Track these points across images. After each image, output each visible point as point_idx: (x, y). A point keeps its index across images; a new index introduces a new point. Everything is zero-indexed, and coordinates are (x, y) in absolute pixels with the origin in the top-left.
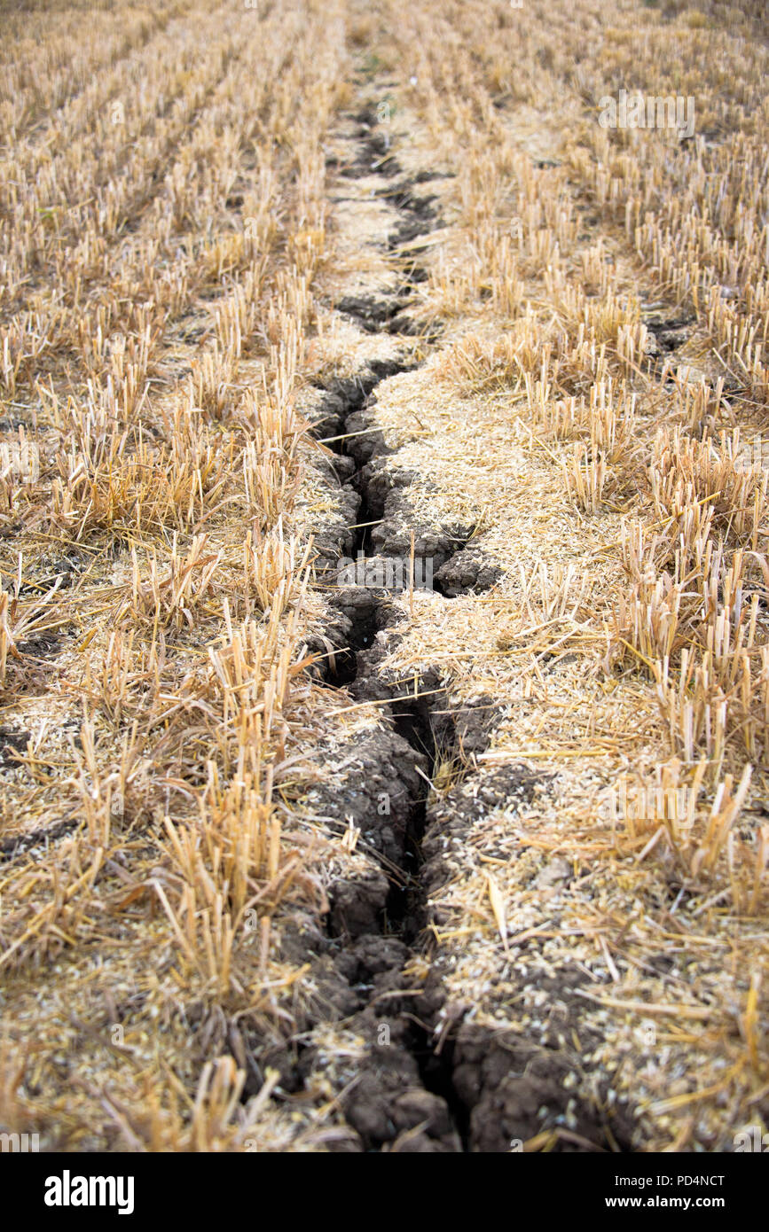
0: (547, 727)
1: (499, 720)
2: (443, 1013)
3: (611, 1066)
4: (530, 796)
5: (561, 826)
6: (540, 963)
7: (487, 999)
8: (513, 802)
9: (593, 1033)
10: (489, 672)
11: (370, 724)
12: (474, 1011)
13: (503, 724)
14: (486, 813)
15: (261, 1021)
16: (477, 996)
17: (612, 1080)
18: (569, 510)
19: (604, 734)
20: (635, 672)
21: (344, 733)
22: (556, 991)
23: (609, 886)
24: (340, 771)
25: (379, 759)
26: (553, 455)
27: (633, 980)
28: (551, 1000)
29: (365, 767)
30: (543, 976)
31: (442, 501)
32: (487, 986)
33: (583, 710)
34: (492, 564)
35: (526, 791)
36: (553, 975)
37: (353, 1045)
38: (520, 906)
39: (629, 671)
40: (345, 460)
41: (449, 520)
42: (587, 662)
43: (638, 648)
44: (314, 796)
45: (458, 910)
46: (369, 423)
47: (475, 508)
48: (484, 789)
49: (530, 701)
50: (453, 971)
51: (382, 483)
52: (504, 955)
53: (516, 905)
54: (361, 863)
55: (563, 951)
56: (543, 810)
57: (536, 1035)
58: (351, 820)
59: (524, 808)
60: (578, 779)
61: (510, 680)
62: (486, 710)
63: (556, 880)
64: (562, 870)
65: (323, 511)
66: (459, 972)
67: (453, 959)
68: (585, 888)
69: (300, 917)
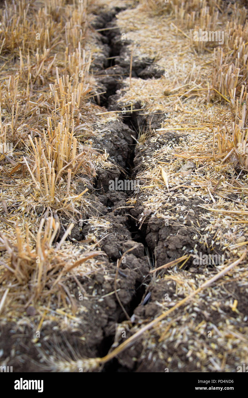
0: (184, 120)
1: (165, 118)
2: (142, 214)
3: (213, 232)
4: (178, 141)
5: (190, 151)
6: (183, 196)
7: (161, 209)
8: (170, 143)
9: (205, 221)
10: (160, 103)
11: (114, 119)
12: (155, 213)
13: (166, 120)
14: (160, 147)
15: (67, 214)
16: (157, 208)
17: (213, 237)
18: (192, 52)
19: (207, 122)
20: (219, 102)
21: (103, 121)
22: (189, 205)
23: (211, 170)
24: (102, 133)
25: (117, 130)
26: (185, 34)
27: (221, 202)
28: (187, 209)
29: (111, 132)
30: (184, 200)
31: (142, 50)
32: (161, 204)
33: (199, 114)
34: (161, 69)
35: (176, 140)
36: (188, 200)
37: (105, 224)
38: (174, 177)
39: (217, 101)
40: (105, 38)
41: (145, 56)
42: (200, 98)
43: (221, 93)
44: (91, 140)
45: (149, 179)
46: (114, 25)
47: (155, 53)
48: (159, 139)
49: (177, 112)
50: (147, 200)
51: (119, 44)
52: (168, 194)
53: (172, 178)
54: (109, 164)
55: (192, 192)
56: (183, 146)
57: (181, 221)
58: (105, 150)
59: (175, 146)
60: (197, 136)
61: (169, 105)
62: (159, 115)
63: (189, 169)
64: (191, 166)
65: (96, 52)
66: (149, 200)
67: (146, 196)
68: (201, 171)
69: (84, 180)
